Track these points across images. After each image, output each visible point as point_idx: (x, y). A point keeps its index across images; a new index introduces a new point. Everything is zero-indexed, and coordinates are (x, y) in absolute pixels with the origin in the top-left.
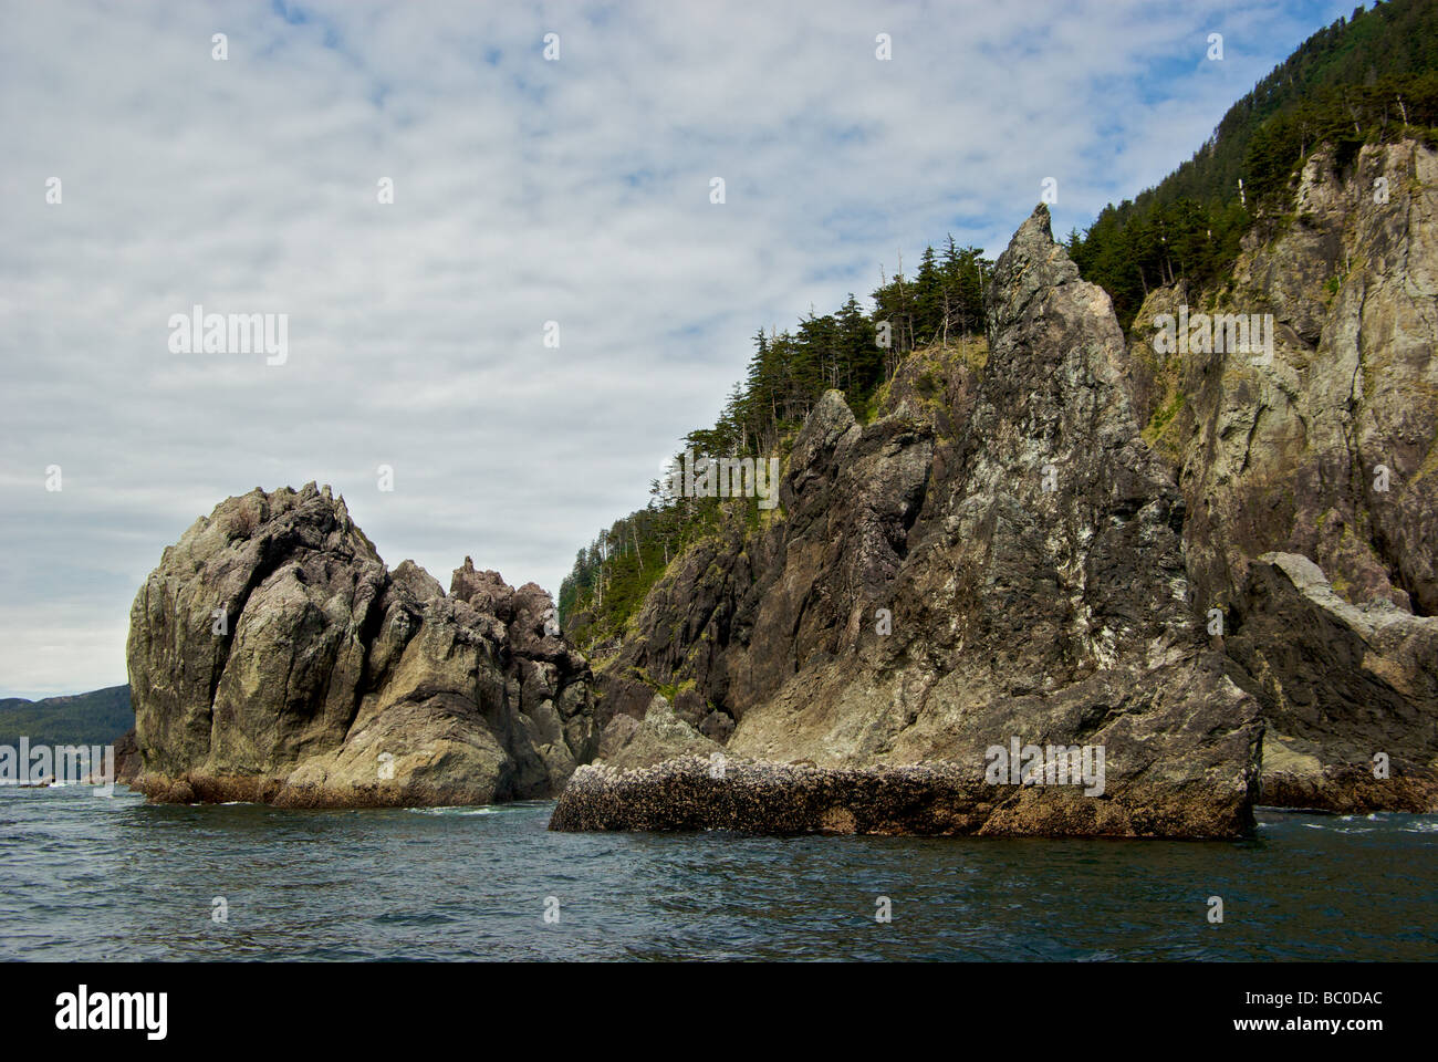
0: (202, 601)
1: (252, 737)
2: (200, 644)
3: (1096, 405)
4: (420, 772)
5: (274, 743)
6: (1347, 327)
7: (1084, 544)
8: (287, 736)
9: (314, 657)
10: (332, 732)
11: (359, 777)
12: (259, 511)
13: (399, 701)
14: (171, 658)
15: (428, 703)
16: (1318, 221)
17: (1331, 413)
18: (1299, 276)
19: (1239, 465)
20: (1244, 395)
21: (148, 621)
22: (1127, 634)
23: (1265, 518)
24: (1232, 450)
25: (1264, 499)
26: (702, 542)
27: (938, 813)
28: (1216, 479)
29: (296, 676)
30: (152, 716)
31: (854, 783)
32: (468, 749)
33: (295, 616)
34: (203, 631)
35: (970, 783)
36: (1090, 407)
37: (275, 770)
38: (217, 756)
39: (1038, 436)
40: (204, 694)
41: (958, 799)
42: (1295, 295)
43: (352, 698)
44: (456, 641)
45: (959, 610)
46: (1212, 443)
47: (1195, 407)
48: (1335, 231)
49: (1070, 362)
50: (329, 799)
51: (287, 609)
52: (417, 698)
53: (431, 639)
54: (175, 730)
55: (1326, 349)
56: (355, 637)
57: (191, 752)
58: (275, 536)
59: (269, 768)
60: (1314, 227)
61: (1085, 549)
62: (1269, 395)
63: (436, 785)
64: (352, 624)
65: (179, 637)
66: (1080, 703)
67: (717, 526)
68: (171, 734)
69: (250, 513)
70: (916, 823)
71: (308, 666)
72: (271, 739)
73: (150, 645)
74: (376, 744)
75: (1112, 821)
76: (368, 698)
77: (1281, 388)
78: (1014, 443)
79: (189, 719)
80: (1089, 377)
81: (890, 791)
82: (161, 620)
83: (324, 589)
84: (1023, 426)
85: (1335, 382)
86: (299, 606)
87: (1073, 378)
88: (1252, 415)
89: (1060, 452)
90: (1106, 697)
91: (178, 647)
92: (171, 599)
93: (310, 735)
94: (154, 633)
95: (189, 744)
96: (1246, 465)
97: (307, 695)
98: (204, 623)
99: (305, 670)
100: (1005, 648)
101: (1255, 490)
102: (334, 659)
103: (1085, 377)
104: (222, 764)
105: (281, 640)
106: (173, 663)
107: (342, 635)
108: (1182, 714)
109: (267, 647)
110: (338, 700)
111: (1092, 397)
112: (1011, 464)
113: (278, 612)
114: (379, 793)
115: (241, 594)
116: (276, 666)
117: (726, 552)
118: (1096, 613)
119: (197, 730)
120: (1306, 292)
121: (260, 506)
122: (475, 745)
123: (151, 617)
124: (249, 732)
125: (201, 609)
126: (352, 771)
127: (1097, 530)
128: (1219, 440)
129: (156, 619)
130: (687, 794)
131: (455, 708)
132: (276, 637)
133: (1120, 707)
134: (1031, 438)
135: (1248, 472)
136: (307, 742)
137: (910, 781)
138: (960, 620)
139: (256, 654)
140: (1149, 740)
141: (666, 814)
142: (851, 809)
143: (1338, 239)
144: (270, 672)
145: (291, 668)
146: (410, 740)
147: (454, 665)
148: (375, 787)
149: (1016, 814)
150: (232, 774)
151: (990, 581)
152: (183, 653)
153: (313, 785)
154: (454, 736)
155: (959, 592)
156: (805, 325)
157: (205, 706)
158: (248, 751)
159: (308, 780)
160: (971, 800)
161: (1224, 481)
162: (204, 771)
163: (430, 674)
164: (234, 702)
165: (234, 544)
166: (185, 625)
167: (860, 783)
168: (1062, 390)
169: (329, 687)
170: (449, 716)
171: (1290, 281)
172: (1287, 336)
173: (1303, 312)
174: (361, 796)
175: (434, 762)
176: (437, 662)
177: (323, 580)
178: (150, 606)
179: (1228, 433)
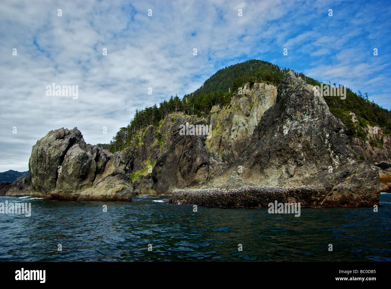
0: (55, 152)
1: (70, 184)
2: (54, 162)
3: (323, 108)
4: (117, 192)
5: (76, 185)
6: (255, 113)
7: (327, 137)
8: (79, 184)
9: (86, 165)
10: (90, 183)
11: (102, 193)
12: (63, 133)
13: (109, 176)
14: (45, 165)
15: (116, 176)
16: (248, 95)
17: (252, 128)
18: (245, 104)
19: (235, 136)
20: (236, 124)
21: (38, 157)
22: (342, 157)
23: (240, 146)
24: (234, 134)
25: (240, 142)
26: (127, 148)
27: (313, 197)
28: (231, 139)
29: (82, 170)
30: (38, 179)
31: (293, 191)
32: (127, 187)
33: (82, 156)
34: (55, 159)
35: (321, 190)
36: (322, 109)
37: (76, 192)
38: (59, 188)
39: (308, 115)
40: (54, 174)
41: (317, 194)
42: (244, 107)
43: (94, 175)
44: (121, 162)
45: (303, 151)
46: (230, 132)
47: (225, 126)
48: (250, 97)
49: (315, 99)
50: (94, 198)
51: (80, 154)
52: (113, 175)
53: (115, 161)
54: (46, 182)
55: (251, 117)
56: (94, 161)
57: (50, 188)
58: (72, 138)
59: (75, 191)
60: (247, 96)
61: (327, 139)
62: (241, 124)
63: (121, 195)
64: (93, 158)
65: (47, 161)
66: (343, 171)
67: (131, 145)
68: (45, 183)
69: (61, 133)
70: (307, 200)
71: (85, 167)
72: (75, 184)
73: (38, 163)
74: (105, 185)
75: (358, 198)
76: (98, 175)
77: (242, 123)
78: (301, 116)
79: (50, 180)
80: (319, 103)
81: (302, 193)
82: (41, 156)
83: (84, 150)
84: (304, 113)
85: (253, 122)
86: (82, 153)
87: (316, 103)
88: (238, 127)
89: (314, 118)
90: (348, 170)
91: (47, 163)
92: (44, 152)
93: (85, 183)
94: (39, 159)
95: (50, 186)
96: (237, 136)
97: (84, 174)
98: (55, 157)
99: (84, 168)
100: (319, 159)
101: (238, 141)
102: (90, 166)
103: (318, 103)
104: (60, 190)
105: (78, 161)
106: (46, 166)
107: (91, 161)
108: (366, 173)
109: (75, 163)
110: (92, 175)
111: (322, 107)
112: (301, 121)
113: (78, 155)
114: (108, 197)
115: (65, 150)
116: (77, 167)
117: (132, 150)
118: (334, 152)
119: (52, 182)
120: (246, 107)
121: (64, 132)
122: (127, 185)
123: (39, 156)
124: (69, 183)
125: (54, 154)
126: (100, 192)
127: (330, 135)
128: (232, 132)
129: (40, 156)
130: (250, 195)
131: (122, 177)
132: (77, 160)
133: (352, 172)
134: (307, 115)
135: (237, 138)
136: (84, 185)
137: (307, 190)
138: (304, 154)
139: (72, 164)
140: (361, 179)
141: (247, 200)
142: (294, 197)
143: (251, 99)
144: (76, 168)
145: (81, 168)
146: (113, 185)
147: (120, 168)
148: (106, 195)
149: (333, 197)
150: (63, 193)
151: (313, 145)
152: (49, 164)
153: (89, 195)
154: (123, 184)
155: (303, 147)
156: (146, 109)
157: (55, 177)
158: (68, 187)
159: (88, 194)
160: (321, 194)
161: (232, 139)
162: (55, 192)
163: (115, 170)
164: (65, 175)
165: (58, 140)
166: (49, 158)
167: (294, 191)
168: (314, 105)
169: (89, 172)
170: (122, 179)
171: (243, 105)
172: (243, 114)
173: (246, 110)
174: (103, 197)
175: (120, 189)
176: (117, 167)
177: (84, 148)
178: (38, 153)
179: (234, 130)
